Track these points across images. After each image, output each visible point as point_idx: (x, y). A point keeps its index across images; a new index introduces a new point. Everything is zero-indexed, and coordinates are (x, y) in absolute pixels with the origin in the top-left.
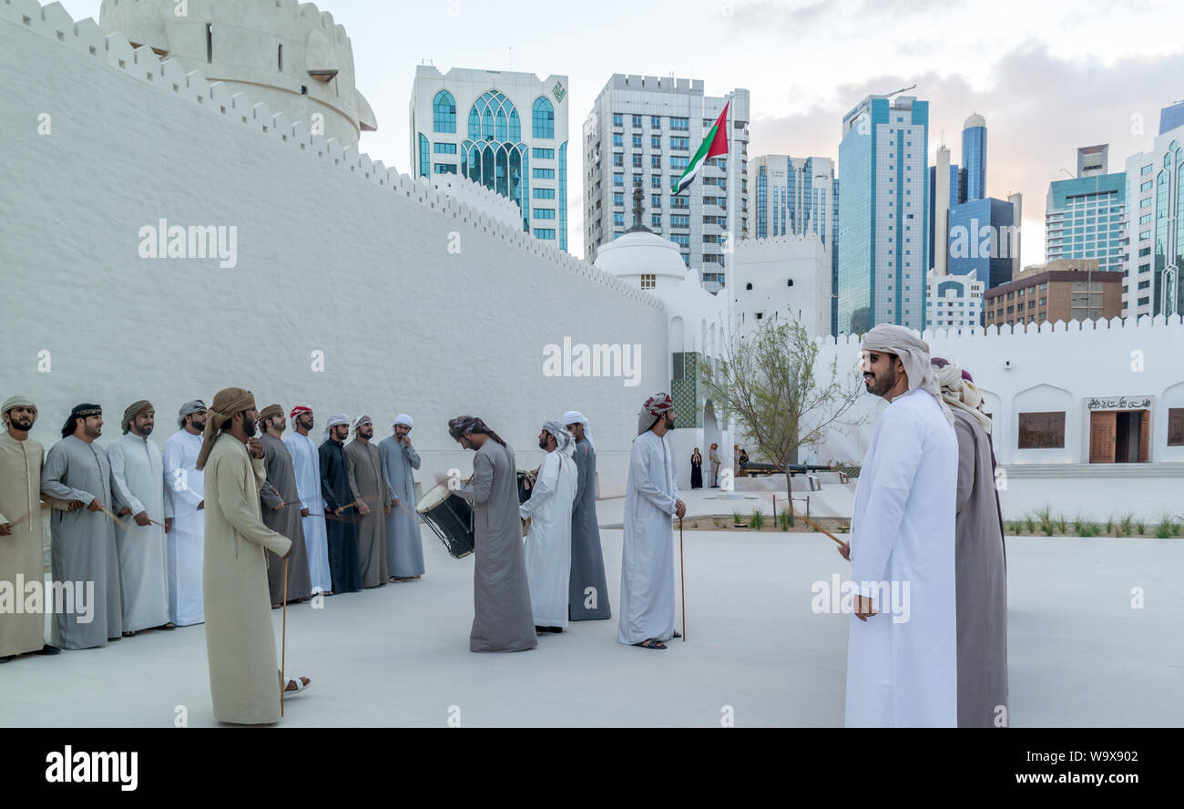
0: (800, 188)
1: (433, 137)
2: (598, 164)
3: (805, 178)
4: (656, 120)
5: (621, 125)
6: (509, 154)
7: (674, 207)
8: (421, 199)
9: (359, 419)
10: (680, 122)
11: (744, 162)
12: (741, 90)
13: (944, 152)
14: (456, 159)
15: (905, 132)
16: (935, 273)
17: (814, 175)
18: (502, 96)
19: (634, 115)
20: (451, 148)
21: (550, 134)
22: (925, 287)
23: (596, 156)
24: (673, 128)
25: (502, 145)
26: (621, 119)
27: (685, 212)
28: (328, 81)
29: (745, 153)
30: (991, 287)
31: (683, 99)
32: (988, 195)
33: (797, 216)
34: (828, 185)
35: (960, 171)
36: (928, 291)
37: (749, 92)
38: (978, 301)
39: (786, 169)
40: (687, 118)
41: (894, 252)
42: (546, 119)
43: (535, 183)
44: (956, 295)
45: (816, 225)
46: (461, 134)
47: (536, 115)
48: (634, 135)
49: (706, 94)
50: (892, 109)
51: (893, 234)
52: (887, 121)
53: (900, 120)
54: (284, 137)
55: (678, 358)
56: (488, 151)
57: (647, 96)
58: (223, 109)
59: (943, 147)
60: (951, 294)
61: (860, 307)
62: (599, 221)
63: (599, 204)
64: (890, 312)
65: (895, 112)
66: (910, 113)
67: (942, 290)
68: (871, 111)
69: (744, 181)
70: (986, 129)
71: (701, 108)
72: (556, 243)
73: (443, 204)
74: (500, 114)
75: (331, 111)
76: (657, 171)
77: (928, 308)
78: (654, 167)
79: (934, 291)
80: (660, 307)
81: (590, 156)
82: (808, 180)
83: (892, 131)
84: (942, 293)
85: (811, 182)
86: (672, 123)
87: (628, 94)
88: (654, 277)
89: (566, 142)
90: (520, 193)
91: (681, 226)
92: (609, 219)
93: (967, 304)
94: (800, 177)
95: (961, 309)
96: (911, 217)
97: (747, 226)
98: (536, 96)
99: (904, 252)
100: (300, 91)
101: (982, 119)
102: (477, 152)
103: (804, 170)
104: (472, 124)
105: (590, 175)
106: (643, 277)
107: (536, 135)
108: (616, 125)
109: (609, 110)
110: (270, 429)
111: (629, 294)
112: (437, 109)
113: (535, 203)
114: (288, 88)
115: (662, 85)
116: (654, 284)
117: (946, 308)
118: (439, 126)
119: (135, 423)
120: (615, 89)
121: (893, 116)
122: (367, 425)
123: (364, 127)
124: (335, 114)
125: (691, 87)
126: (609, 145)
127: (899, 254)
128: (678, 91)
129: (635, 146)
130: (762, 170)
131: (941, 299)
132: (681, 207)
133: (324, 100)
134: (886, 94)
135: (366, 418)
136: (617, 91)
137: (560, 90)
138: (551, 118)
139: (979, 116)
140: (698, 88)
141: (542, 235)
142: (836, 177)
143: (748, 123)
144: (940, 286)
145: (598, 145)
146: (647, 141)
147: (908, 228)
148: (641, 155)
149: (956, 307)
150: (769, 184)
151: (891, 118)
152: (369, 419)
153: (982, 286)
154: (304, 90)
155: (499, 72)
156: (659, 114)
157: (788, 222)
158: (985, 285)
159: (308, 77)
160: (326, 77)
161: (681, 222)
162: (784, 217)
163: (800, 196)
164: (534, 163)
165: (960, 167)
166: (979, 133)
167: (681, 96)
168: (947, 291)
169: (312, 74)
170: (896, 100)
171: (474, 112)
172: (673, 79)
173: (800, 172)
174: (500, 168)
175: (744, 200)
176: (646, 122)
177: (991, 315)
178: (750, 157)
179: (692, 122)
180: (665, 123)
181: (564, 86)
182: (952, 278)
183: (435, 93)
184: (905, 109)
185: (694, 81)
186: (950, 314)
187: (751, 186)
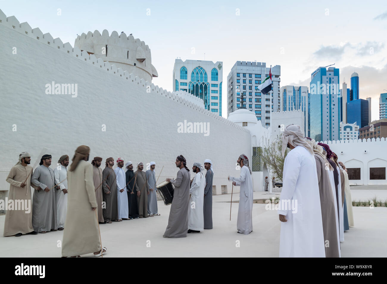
0: (297, 96)
1: (180, 81)
2: (232, 89)
3: (299, 93)
4: (250, 75)
5: (239, 77)
6: (203, 86)
7: (256, 102)
8: (170, 97)
9: (139, 163)
10: (258, 76)
11: (279, 88)
12: (278, 66)
13: (345, 85)
14: (187, 87)
15: (332, 78)
16: (343, 123)
17: (302, 92)
18: (202, 68)
19: (243, 73)
20: (186, 84)
21: (217, 80)
22: (339, 127)
23: (231, 86)
24: (256, 78)
25: (201, 83)
26: (239, 75)
27: (260, 103)
28: (143, 62)
29: (279, 85)
30: (361, 127)
31: (259, 68)
32: (360, 98)
33: (296, 105)
34: (307, 95)
35: (350, 91)
36: (340, 129)
37: (280, 66)
38: (357, 132)
39: (293, 90)
40: (260, 74)
41: (329, 116)
42: (215, 75)
43: (212, 95)
44: (350, 130)
45: (302, 108)
46: (189, 80)
47: (212, 74)
48: (243, 80)
49: (267, 67)
50: (327, 71)
51: (328, 110)
52: (326, 75)
53: (330, 74)
54: (127, 78)
55: (254, 148)
56: (197, 85)
57: (247, 68)
58: (108, 69)
59: (344, 83)
60: (348, 130)
61: (318, 134)
62: (232, 107)
63: (232, 101)
64: (328, 135)
65: (328, 72)
66: (333, 72)
67: (345, 128)
68: (320, 72)
69: (279, 94)
70: (358, 77)
71: (265, 71)
72: (218, 114)
73: (177, 99)
74: (201, 73)
75: (143, 71)
76: (251, 91)
77: (340, 134)
78: (250, 89)
79: (342, 129)
80: (249, 132)
81: (229, 86)
82: (300, 94)
83: (327, 78)
84: (345, 129)
85: (301, 94)
86: (255, 76)
87: (241, 67)
88: (247, 123)
89: (222, 82)
90: (207, 98)
91: (259, 108)
92: (235, 106)
93: (353, 133)
94: (297, 92)
95: (352, 135)
96: (334, 105)
97: (280, 108)
98: (213, 68)
99: (332, 116)
100: (134, 65)
101: (357, 74)
102: (194, 85)
103: (299, 90)
104: (192, 77)
105: (229, 92)
106: (243, 123)
107: (212, 80)
108: (238, 77)
109: (235, 72)
110: (109, 166)
111: (238, 128)
112: (181, 72)
113: (212, 101)
114: (130, 64)
115: (252, 64)
116: (247, 125)
117: (346, 134)
118: (182, 77)
119: (63, 162)
120: (237, 65)
121: (328, 73)
122: (141, 165)
123: (154, 76)
124: (144, 72)
125: (262, 65)
126: (235, 83)
127: (330, 117)
128: (257, 66)
129: (244, 83)
130: (285, 90)
131: (345, 131)
132: (259, 102)
133: (141, 67)
134: (325, 66)
135: (141, 163)
136: (238, 66)
137: (220, 66)
138: (217, 74)
139: (356, 73)
140: (264, 65)
141: (214, 111)
142: (309, 92)
143: (280, 76)
144: (344, 127)
145: (232, 83)
146: (247, 82)
147: (333, 109)
148: (246, 86)
149: (350, 134)
150: (287, 95)
151: (327, 74)
152: (142, 164)
153: (358, 127)
154: (135, 64)
155: (201, 61)
156: (251, 73)
157: (294, 107)
158: (360, 127)
159: (136, 60)
160: (142, 60)
161: (258, 107)
162: (292, 105)
163: (297, 99)
164: (212, 88)
165: (350, 89)
166: (356, 78)
167: (258, 68)
168: (347, 129)
169: (138, 60)
170: (328, 68)
171: (193, 73)
172: (256, 62)
173: (297, 91)
174: (201, 90)
175: (279, 100)
176: (247, 76)
177: (362, 137)
178: (281, 86)
179: (262, 76)
180: (253, 76)
181: (221, 65)
182: (348, 124)
183: (181, 67)
184: (332, 71)
185: (262, 63)
186: (348, 136)
187: (281, 95)
